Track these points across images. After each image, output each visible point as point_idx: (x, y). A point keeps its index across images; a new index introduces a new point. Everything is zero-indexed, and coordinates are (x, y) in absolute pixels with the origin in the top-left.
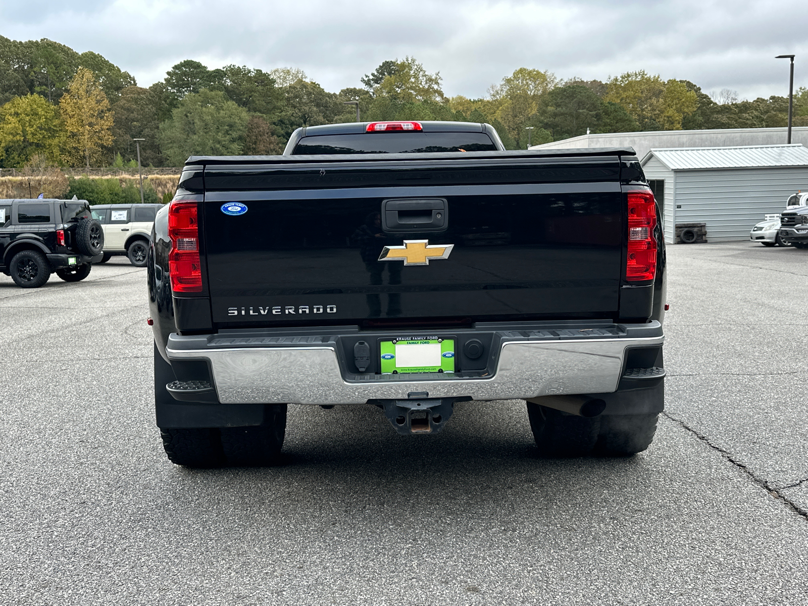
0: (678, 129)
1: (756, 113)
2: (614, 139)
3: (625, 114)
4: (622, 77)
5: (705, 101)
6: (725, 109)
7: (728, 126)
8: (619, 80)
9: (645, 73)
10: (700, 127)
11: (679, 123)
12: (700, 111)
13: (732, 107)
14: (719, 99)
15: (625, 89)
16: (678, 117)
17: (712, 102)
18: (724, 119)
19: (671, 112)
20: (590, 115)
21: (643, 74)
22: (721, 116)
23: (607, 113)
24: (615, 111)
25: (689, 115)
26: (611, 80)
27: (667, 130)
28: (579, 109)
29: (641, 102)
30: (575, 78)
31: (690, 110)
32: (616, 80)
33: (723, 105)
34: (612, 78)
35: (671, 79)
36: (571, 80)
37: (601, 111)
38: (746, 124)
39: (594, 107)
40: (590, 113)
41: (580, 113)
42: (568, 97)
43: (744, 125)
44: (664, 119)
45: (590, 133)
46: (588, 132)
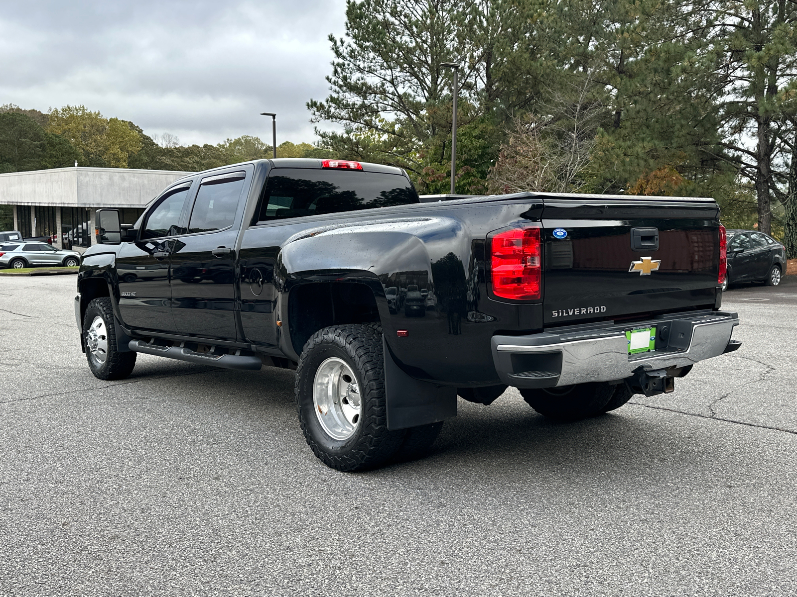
0: (124, 167)
1: (197, 159)
2: (103, 173)
3: (71, 148)
4: (63, 110)
5: (147, 142)
6: (168, 152)
7: (172, 168)
8: (60, 113)
9: (85, 108)
10: (145, 166)
11: (125, 161)
12: (144, 151)
13: (175, 151)
14: (161, 141)
15: (67, 122)
16: (124, 155)
17: (154, 144)
18: (168, 161)
19: (116, 149)
20: (34, 144)
21: (83, 109)
22: (164, 158)
23: (52, 145)
24: (60, 144)
25: (134, 153)
26: (52, 111)
27: (113, 167)
28: (20, 138)
29: (85, 136)
30: (11, 104)
31: (136, 149)
32: (56, 111)
33: (166, 149)
34: (53, 109)
35: (113, 118)
36: (7, 106)
37: (47, 142)
38: (188, 167)
39: (37, 137)
40: (34, 143)
41: (23, 142)
42: (7, 124)
43: (186, 168)
44: (109, 157)
45: (78, 166)
46: (76, 164)
